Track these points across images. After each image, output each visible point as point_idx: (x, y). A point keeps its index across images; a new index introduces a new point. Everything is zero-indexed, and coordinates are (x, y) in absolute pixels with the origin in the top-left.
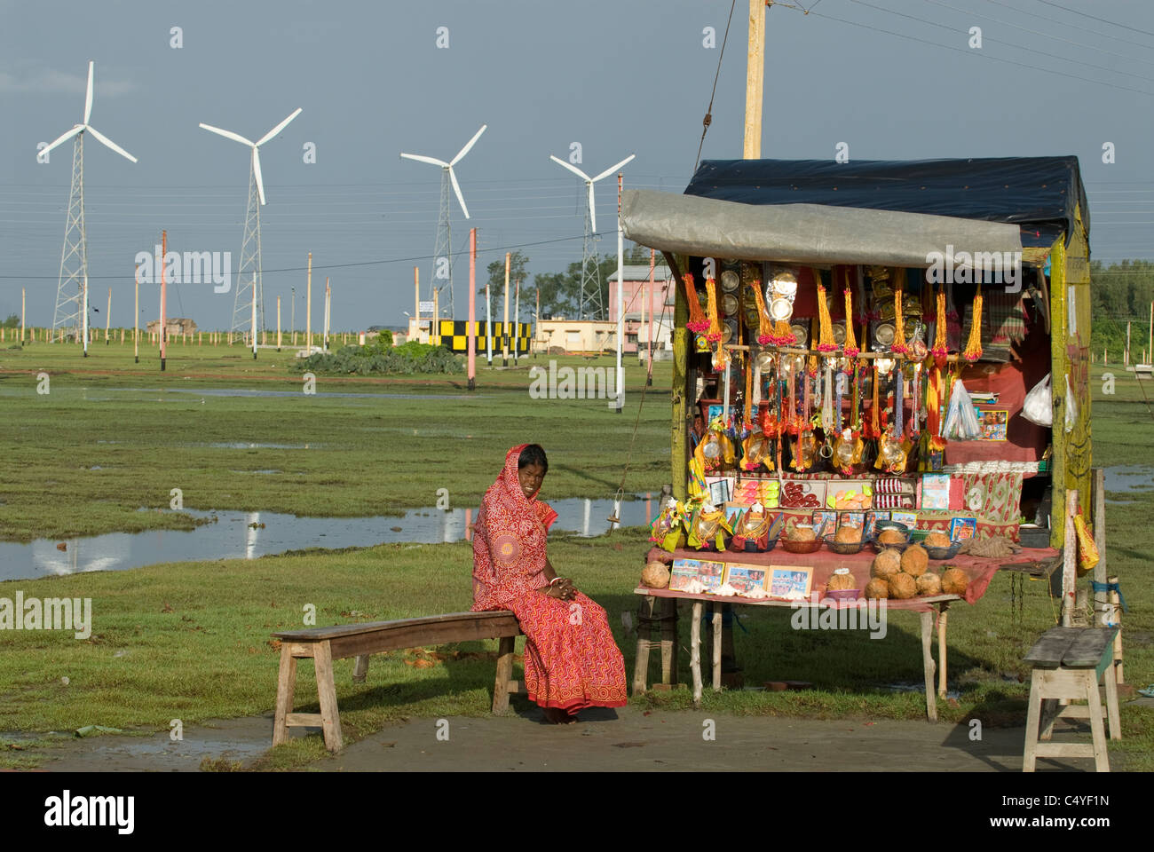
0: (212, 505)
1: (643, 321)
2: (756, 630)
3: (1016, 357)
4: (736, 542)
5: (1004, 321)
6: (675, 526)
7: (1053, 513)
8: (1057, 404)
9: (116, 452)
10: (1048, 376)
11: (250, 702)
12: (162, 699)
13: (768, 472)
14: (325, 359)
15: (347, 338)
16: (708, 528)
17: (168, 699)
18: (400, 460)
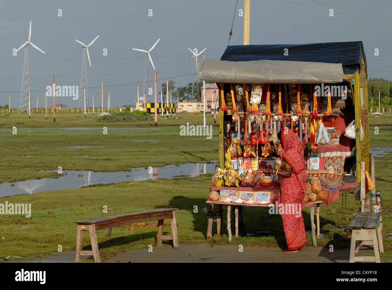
0: (66, 169)
1: (213, 102)
2: (251, 212)
3: (342, 114)
4: (243, 184)
5: (337, 101)
6: (221, 178)
7: (357, 170)
8: (357, 131)
9: (36, 151)
10: (354, 121)
11: (69, 245)
12: (37, 244)
13: (254, 157)
14: (108, 117)
15: (116, 109)
16: (232, 178)
17: (39, 244)
18: (131, 151)
